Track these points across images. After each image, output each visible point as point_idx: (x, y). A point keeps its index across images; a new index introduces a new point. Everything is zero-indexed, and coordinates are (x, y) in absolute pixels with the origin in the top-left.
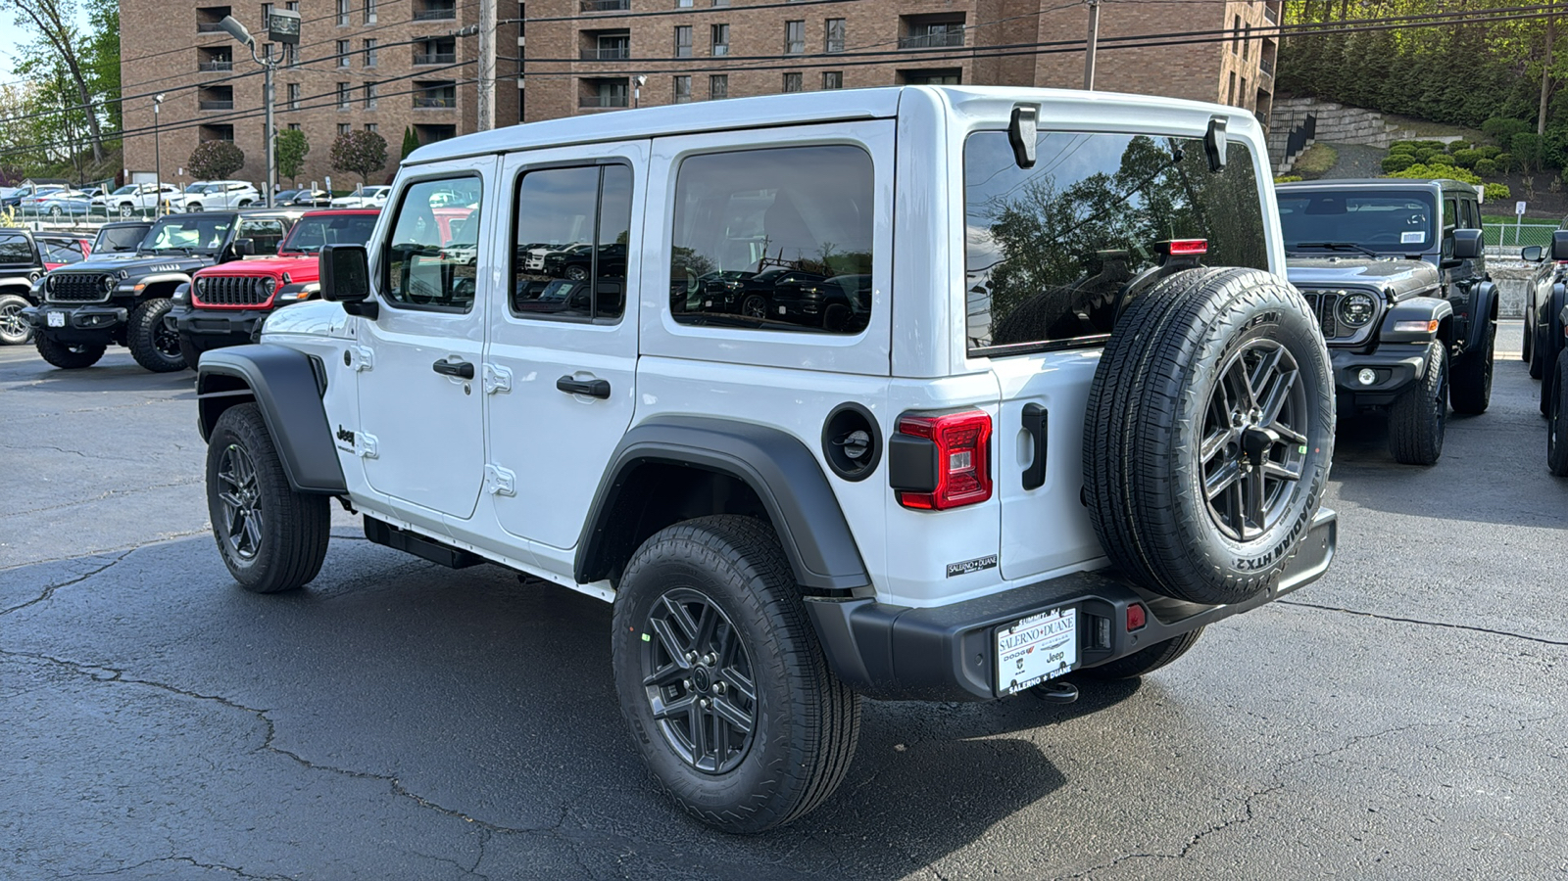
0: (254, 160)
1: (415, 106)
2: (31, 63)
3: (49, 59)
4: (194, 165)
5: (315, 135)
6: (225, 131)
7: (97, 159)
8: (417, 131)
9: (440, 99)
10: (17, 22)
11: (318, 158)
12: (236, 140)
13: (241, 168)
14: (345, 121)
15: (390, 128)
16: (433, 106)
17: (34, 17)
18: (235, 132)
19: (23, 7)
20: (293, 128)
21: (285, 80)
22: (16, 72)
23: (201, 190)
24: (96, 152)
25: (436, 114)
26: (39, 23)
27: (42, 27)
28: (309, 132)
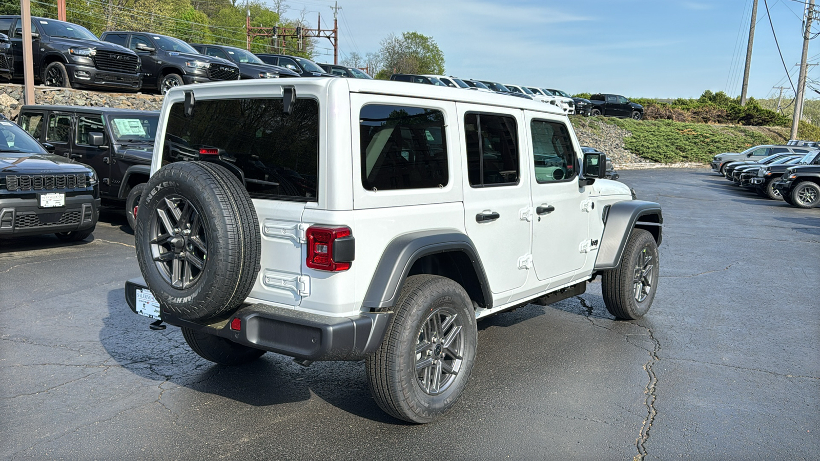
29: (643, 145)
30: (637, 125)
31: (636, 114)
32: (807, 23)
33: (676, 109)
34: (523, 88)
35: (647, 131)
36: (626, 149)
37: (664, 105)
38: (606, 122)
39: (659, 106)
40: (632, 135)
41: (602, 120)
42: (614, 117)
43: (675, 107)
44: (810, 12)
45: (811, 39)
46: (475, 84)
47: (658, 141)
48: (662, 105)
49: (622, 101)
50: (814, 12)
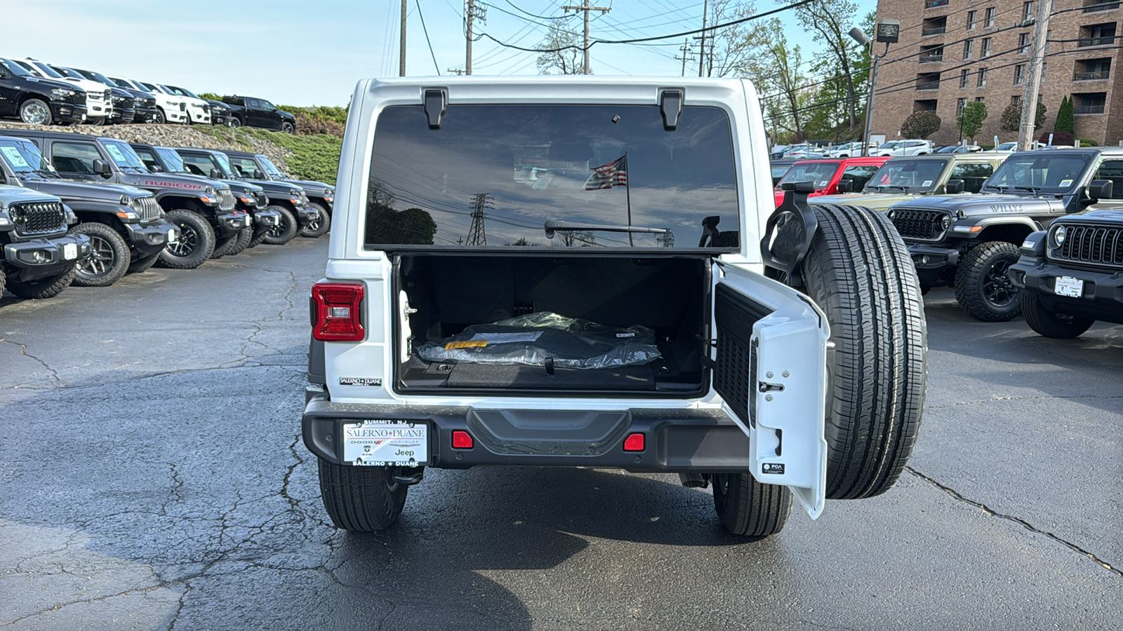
0: (948, 125)
1: (1075, 80)
2: (820, 64)
3: (832, 61)
4: (905, 129)
5: (994, 105)
6: (932, 104)
7: (851, 126)
8: (1073, 99)
9: (1098, 73)
10: (815, 39)
11: (994, 123)
12: (938, 110)
13: (937, 130)
14: (1018, 94)
15: (1052, 98)
16: (1090, 78)
17: (825, 34)
18: (938, 104)
19: (819, 28)
20: (979, 100)
21: (978, 66)
22: (811, 70)
23: (892, 147)
24: (852, 122)
25: (1091, 85)
26: (827, 38)
27: (829, 41)
28: (990, 103)
29: (313, 169)
30: (295, 141)
31: (287, 126)
32: (469, 21)
33: (330, 121)
34: (133, 82)
35: (311, 150)
36: (292, 174)
37: (314, 115)
38: (255, 136)
39: (308, 116)
40: (295, 155)
41: (250, 133)
42: (264, 130)
43: (329, 119)
44: (470, 7)
45: (475, 40)
46: (66, 72)
47: (328, 163)
48: (311, 114)
49: (266, 108)
50: (475, 8)
